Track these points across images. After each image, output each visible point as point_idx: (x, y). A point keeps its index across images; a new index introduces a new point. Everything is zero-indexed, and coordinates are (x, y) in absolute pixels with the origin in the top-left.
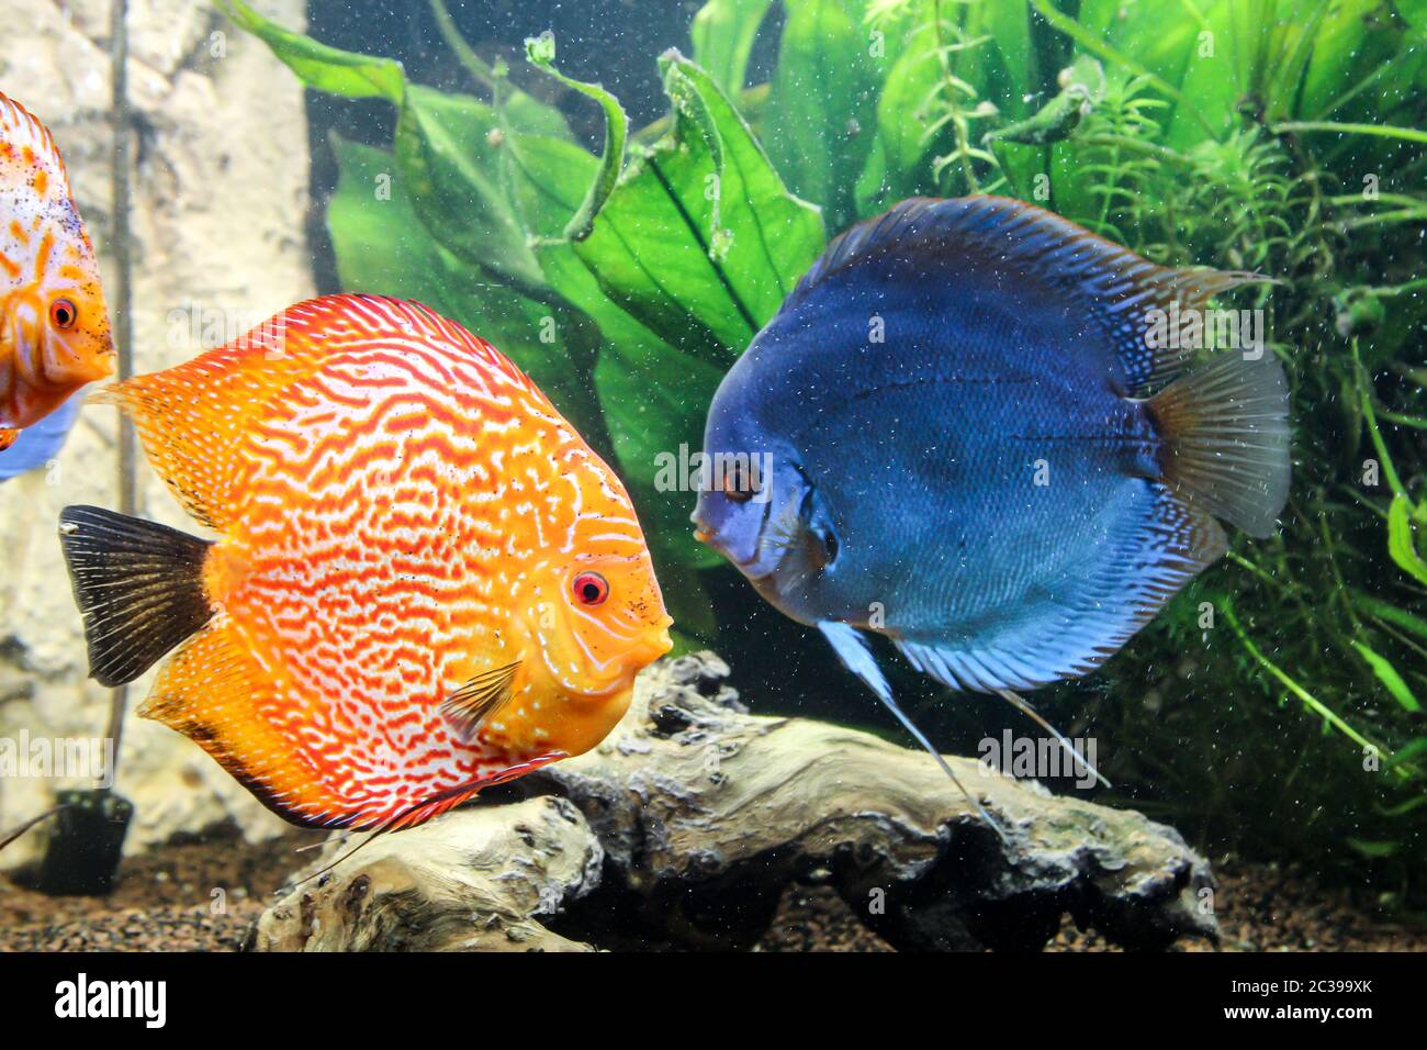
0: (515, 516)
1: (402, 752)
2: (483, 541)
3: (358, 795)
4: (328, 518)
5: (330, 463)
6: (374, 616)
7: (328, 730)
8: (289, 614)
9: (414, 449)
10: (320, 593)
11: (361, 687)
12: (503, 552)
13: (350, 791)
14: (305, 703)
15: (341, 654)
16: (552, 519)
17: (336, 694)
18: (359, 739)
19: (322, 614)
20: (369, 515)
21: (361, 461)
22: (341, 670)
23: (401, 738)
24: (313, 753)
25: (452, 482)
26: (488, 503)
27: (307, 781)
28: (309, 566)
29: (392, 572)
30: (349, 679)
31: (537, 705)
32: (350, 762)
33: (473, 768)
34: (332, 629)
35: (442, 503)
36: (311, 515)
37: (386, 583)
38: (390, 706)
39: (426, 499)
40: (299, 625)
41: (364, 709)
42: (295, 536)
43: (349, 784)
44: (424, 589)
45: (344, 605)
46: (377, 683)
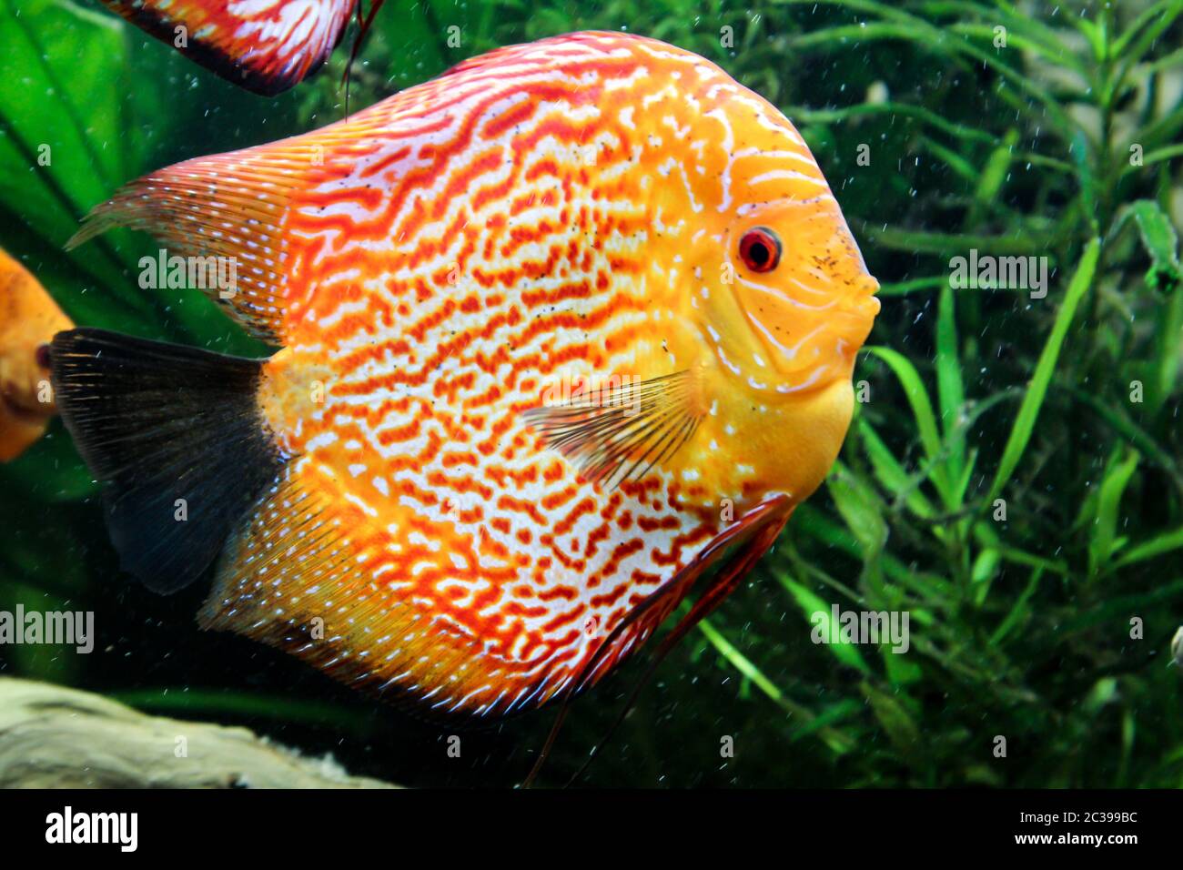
0: (658, 183)
1: (579, 566)
2: (625, 227)
3: (536, 653)
4: (427, 269)
5: (418, 205)
6: (510, 382)
7: (474, 572)
8: (396, 420)
9: (522, 147)
10: (434, 375)
11: (511, 490)
12: (652, 235)
13: (526, 651)
14: (434, 545)
15: (475, 451)
16: (701, 170)
17: (477, 514)
18: (520, 570)
19: (441, 405)
20: (480, 245)
21: (459, 185)
22: (478, 474)
23: (575, 546)
24: (462, 615)
25: (576, 166)
26: (624, 177)
27: (464, 660)
28: (412, 342)
29: (523, 310)
30: (490, 483)
31: (730, 430)
32: (514, 609)
33: (674, 557)
34: (457, 420)
35: (568, 197)
36: (404, 274)
37: (518, 329)
38: (552, 502)
39: (549, 198)
40: (410, 432)
41: (520, 520)
42: (387, 309)
43: (521, 641)
44: (567, 321)
45: (467, 381)
46: (530, 475)
